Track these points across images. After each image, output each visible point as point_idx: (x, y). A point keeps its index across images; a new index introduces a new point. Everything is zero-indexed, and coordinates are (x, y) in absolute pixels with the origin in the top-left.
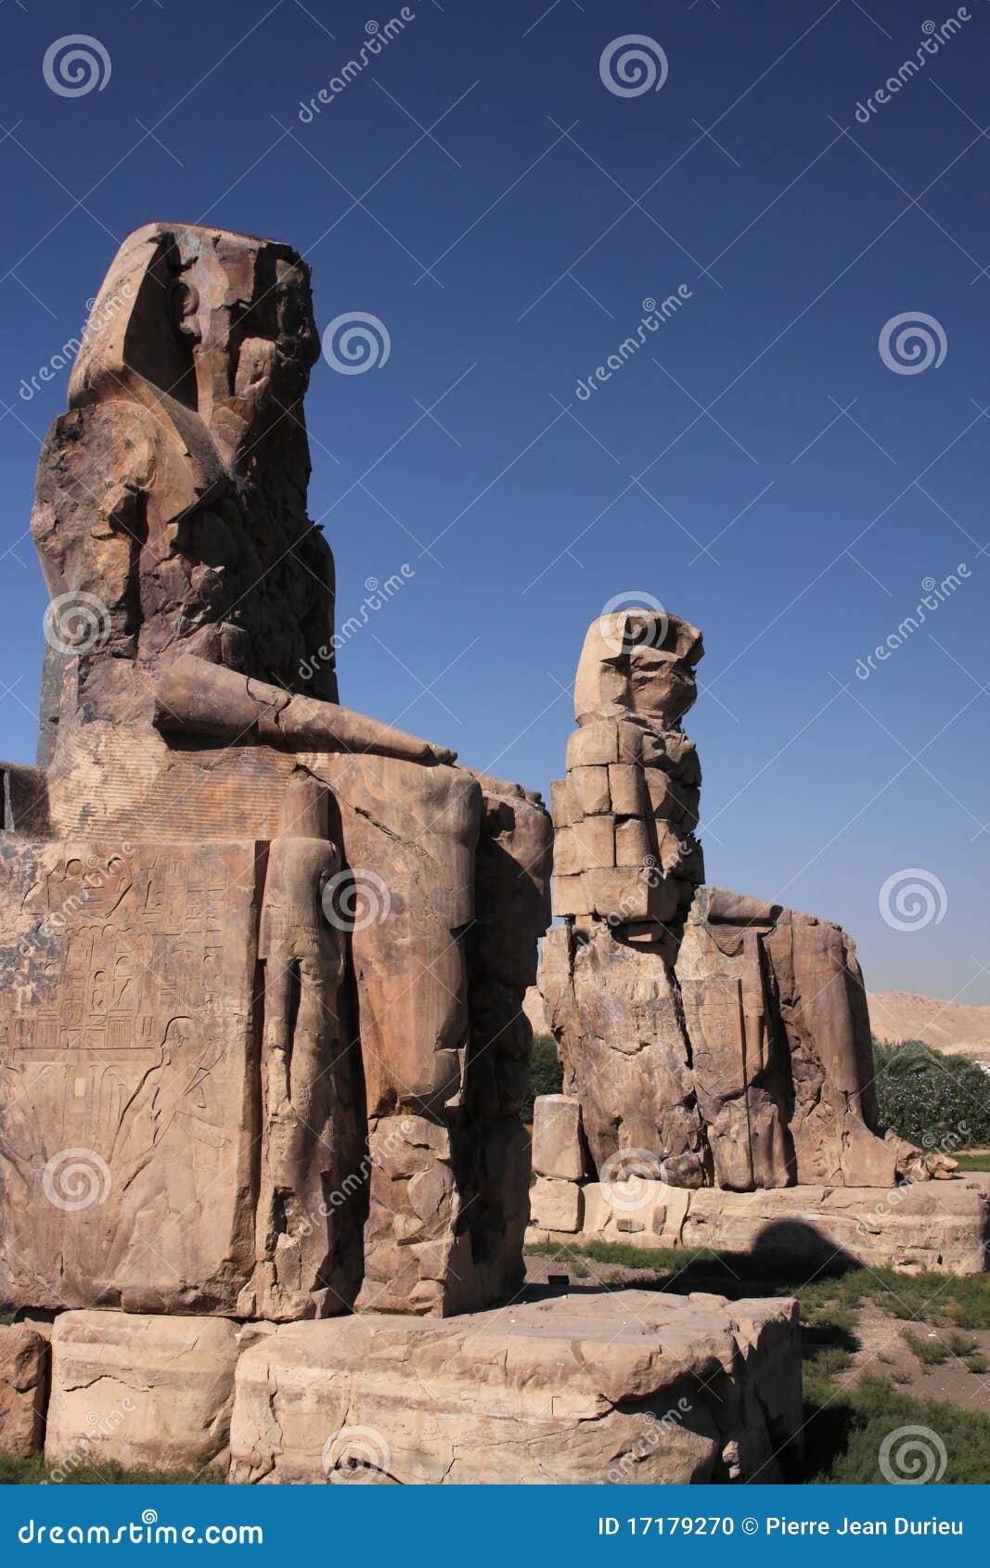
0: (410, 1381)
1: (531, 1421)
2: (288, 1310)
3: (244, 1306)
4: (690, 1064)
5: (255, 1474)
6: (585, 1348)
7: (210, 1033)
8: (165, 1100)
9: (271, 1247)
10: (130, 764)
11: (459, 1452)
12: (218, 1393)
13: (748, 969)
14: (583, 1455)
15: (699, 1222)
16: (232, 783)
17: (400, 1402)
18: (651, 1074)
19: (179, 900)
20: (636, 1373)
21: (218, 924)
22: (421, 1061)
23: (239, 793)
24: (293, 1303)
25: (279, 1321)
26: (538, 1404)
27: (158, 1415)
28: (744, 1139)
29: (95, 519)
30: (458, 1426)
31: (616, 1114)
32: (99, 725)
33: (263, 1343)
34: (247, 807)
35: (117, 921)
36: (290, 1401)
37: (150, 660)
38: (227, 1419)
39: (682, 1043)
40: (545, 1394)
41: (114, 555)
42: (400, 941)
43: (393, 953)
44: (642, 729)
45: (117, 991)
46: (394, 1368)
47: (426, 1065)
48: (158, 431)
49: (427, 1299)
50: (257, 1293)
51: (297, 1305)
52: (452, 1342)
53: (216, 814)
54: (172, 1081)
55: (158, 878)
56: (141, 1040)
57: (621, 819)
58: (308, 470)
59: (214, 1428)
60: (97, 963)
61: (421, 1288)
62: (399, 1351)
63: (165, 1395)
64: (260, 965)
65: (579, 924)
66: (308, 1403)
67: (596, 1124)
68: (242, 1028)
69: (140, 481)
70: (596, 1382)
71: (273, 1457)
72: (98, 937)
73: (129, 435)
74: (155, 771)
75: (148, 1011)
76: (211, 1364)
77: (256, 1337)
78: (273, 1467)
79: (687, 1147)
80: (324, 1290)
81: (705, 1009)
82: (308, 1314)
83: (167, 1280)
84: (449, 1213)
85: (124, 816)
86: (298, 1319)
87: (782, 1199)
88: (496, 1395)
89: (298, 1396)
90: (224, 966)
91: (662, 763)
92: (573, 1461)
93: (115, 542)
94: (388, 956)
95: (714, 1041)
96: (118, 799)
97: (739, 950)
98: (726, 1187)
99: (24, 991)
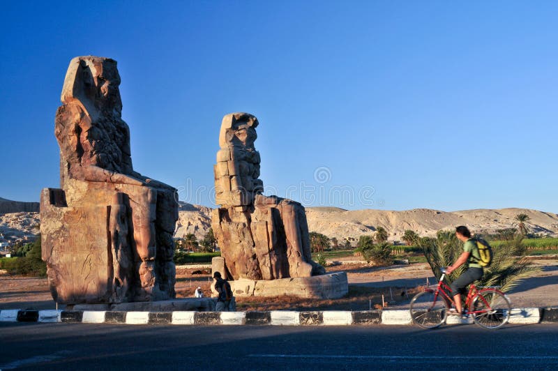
2: (120, 301)
3: (111, 301)
4: (254, 246)
7: (100, 247)
8: (92, 261)
9: (116, 289)
10: (80, 188)
13: (269, 218)
15: (258, 290)
16: (102, 192)
18: (243, 249)
19: (92, 219)
21: (100, 224)
23: (104, 194)
25: (118, 304)
28: (269, 265)
29: (68, 131)
31: (234, 261)
32: (73, 179)
34: (106, 197)
35: (79, 224)
37: (84, 163)
39: (251, 240)
41: (74, 140)
45: (81, 239)
48: (82, 110)
50: (114, 298)
53: (100, 199)
54: (93, 257)
55: (87, 214)
56: (86, 249)
57: (231, 177)
58: (121, 107)
60: (76, 233)
67: (229, 263)
68: (107, 246)
69: (78, 123)
72: (76, 228)
73: (75, 112)
74: (86, 189)
75: (87, 243)
79: (254, 269)
80: (127, 297)
81: (257, 230)
84: (153, 281)
85: (80, 200)
90: (102, 233)
91: (245, 159)
93: (74, 136)
95: (260, 240)
96: (78, 196)
97: (266, 213)
98: (265, 279)
99: (61, 239)
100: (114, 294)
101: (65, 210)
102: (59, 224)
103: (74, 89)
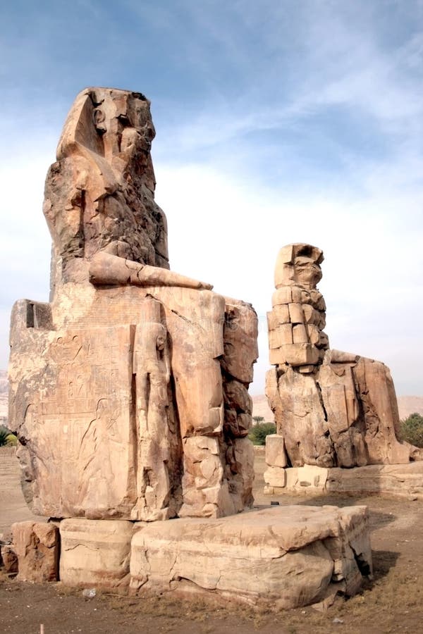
0: (202, 544)
1: (252, 560)
2: (151, 517)
3: (133, 516)
4: (326, 420)
5: (141, 583)
6: (273, 529)
7: (115, 405)
8: (99, 433)
9: (144, 492)
10: (82, 298)
11: (223, 573)
12: (125, 551)
13: (348, 381)
14: (274, 573)
15: (333, 481)
16: (122, 303)
17: (197, 553)
18: (311, 425)
19: (100, 351)
20: (296, 538)
21: (116, 360)
22: (203, 413)
23: (125, 307)
24: (154, 513)
25: (148, 522)
26: (255, 553)
27: (101, 561)
28: (349, 448)
29: (66, 203)
30: (222, 562)
31: (298, 441)
32: (70, 284)
33: (142, 530)
34: (128, 312)
35: (77, 361)
36: (153, 554)
37: (89, 257)
38: (129, 561)
39: (323, 411)
40: (258, 548)
41: (73, 216)
42: (192, 364)
43: (189, 369)
44: (301, 289)
45: (78, 390)
46: (195, 539)
47: (205, 415)
48: (90, 167)
49: (209, 511)
51: (155, 515)
52: (218, 528)
53: (116, 316)
54: (100, 425)
55: (92, 343)
56: (88, 409)
57: (294, 325)
58: (155, 184)
59: (124, 565)
60: (70, 379)
61: (207, 507)
62: (197, 533)
63: (104, 552)
64: (134, 375)
65: (280, 367)
66: (160, 555)
67: (290, 444)
68: (127, 402)
69: (82, 186)
70: (278, 542)
71: (147, 576)
72: (70, 368)
73: (78, 169)
74: (92, 300)
75: (90, 397)
76: (120, 538)
77: (139, 528)
78: (148, 580)
79: (326, 452)
80: (167, 508)
81: (331, 397)
82: (160, 518)
83: (102, 506)
84: (218, 476)
85: (80, 320)
86: (156, 520)
87: (365, 470)
88: (236, 549)
89: (156, 552)
90: (120, 377)
91: (309, 302)
92: (271, 575)
93: (74, 211)
94: (187, 370)
95: (335, 410)
96: (78, 313)
97: (344, 374)
98: (343, 467)
99: (43, 391)
100: (141, 502)
101: (51, 336)
102: (42, 364)
103: (78, 132)
